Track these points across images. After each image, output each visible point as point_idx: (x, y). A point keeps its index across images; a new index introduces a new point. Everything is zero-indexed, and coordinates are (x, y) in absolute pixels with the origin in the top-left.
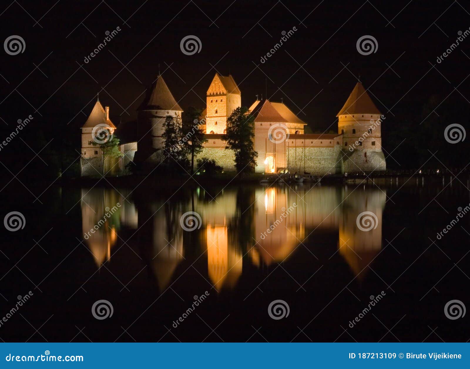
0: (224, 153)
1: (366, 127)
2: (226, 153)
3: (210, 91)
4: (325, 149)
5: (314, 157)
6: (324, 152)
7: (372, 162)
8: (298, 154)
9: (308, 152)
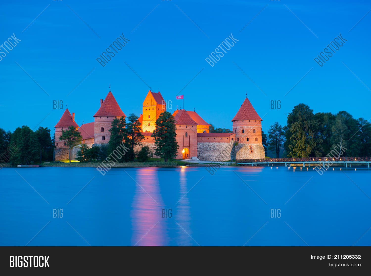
0: (154, 146)
1: (251, 128)
3: (145, 103)
4: (223, 143)
5: (216, 149)
6: (223, 145)
7: (256, 152)
8: (205, 147)
9: (212, 146)
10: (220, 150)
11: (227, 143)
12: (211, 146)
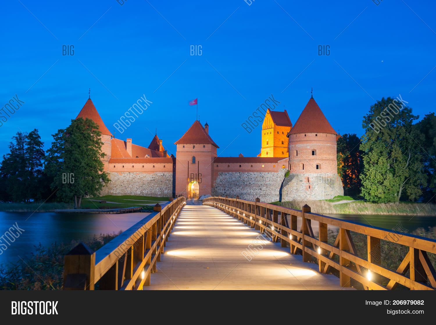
0: (153, 178)
1: (309, 147)
2: (154, 178)
3: (264, 125)
4: (267, 173)
5: (254, 182)
6: (265, 176)
7: (316, 188)
8: (234, 179)
9: (246, 177)
10: (261, 185)
11: (273, 173)
12: (244, 177)
